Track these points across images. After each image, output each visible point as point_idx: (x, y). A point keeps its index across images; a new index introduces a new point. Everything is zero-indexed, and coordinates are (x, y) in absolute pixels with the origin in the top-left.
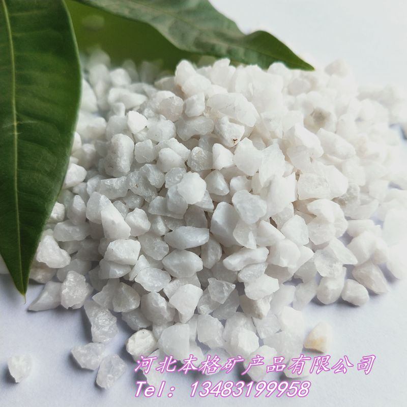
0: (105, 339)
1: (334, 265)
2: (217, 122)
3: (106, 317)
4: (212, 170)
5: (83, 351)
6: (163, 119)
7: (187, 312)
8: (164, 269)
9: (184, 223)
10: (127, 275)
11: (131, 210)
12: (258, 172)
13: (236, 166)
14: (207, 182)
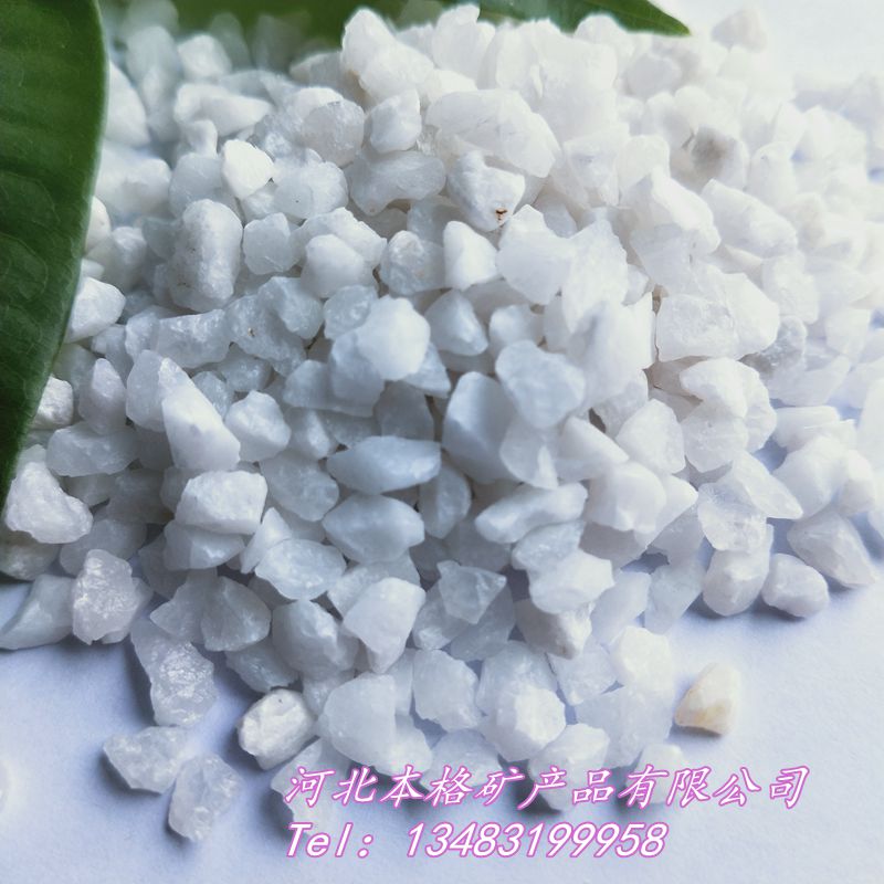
0: (186, 716)
1: (746, 521)
2: (455, 166)
3: (187, 662)
4: (444, 291)
5: (133, 749)
6: (315, 159)
7: (386, 646)
8: (326, 541)
9: (375, 426)
10: (236, 560)
11: (240, 395)
12: (559, 294)
13: (503, 279)
14: (432, 321)
